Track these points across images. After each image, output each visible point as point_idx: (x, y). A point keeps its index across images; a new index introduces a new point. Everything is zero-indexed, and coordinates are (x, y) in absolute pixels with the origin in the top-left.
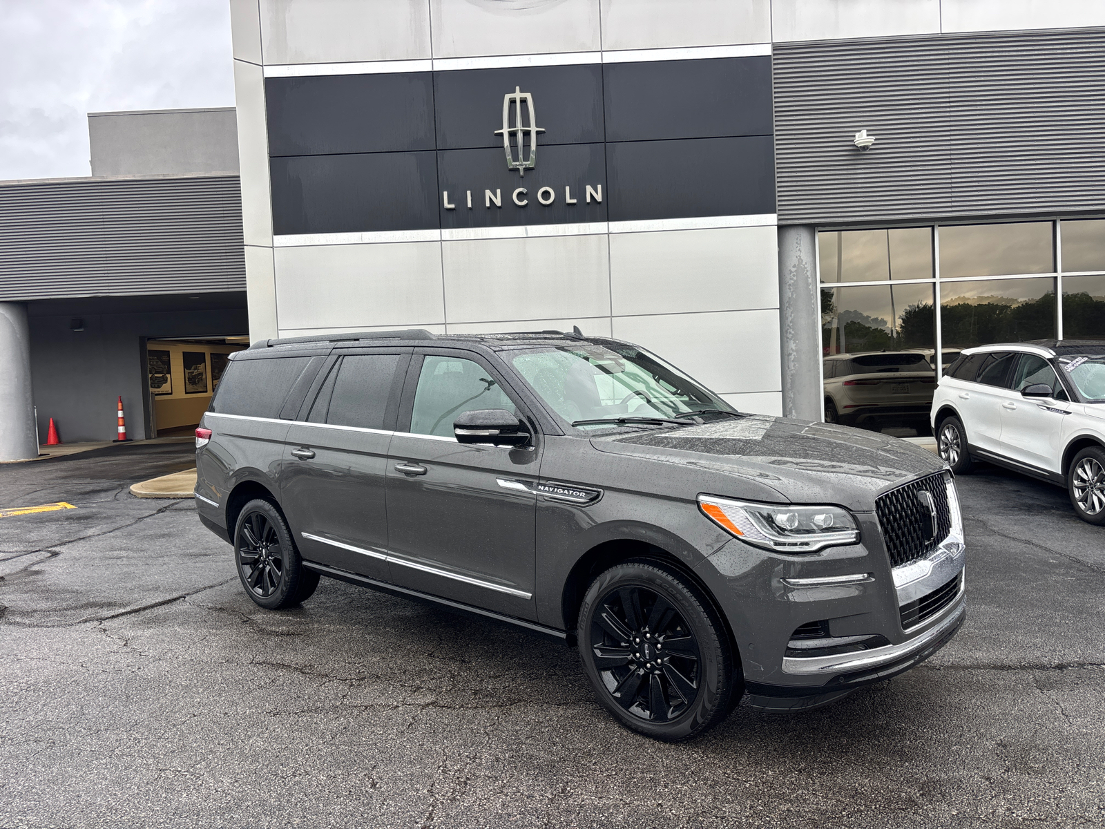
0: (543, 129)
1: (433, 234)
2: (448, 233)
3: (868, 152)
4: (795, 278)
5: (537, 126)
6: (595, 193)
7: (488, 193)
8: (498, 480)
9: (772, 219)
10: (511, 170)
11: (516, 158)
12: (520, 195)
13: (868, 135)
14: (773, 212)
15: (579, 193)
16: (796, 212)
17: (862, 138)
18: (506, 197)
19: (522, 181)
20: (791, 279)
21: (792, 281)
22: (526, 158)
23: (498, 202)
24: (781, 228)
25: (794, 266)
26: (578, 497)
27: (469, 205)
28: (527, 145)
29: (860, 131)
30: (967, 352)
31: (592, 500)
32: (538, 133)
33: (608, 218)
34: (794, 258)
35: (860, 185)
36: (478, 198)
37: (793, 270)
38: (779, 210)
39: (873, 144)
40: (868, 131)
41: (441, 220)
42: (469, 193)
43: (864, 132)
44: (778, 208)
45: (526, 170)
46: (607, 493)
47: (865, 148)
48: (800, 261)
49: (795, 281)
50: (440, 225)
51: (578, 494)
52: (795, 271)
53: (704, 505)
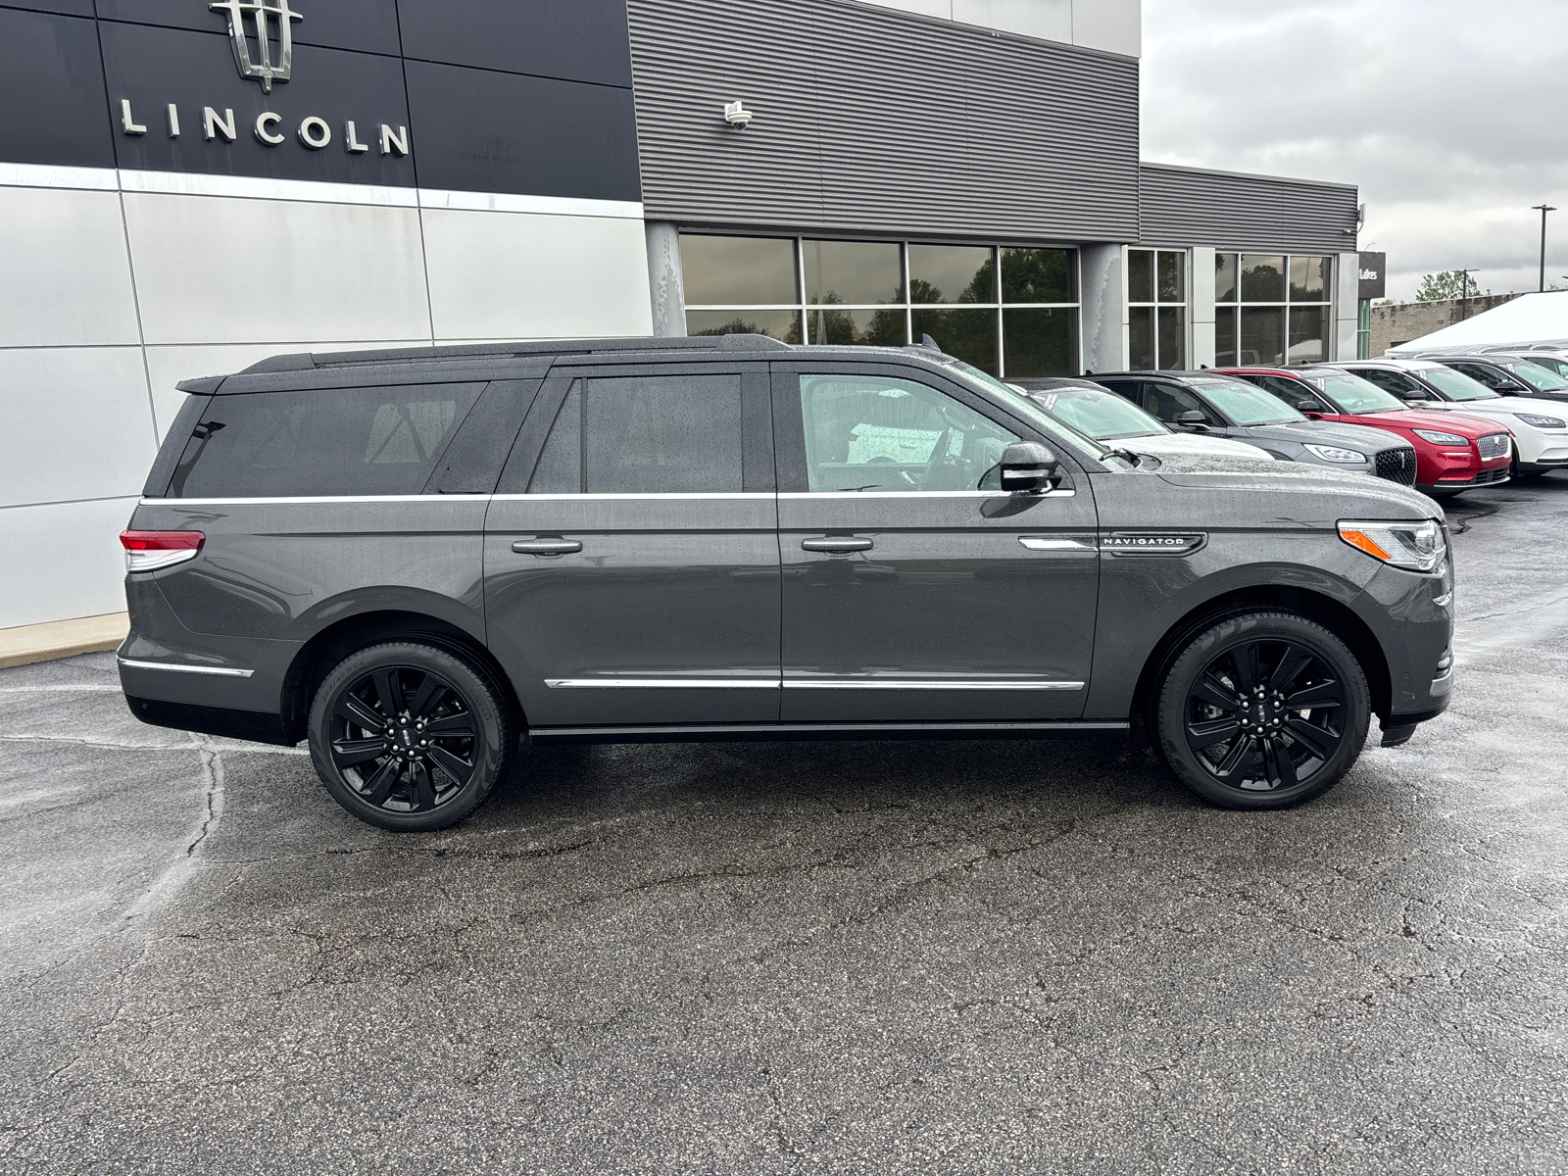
0: (301, 16)
1: (105, 177)
2: (132, 178)
3: (743, 132)
4: (665, 296)
5: (291, 8)
6: (394, 137)
7: (210, 114)
8: (1022, 541)
9: (636, 209)
10: (247, 78)
11: (256, 59)
12: (269, 123)
13: (743, 109)
14: (638, 199)
15: (370, 135)
16: (663, 202)
17: (735, 111)
18: (245, 125)
19: (267, 100)
20: (662, 296)
21: (663, 300)
22: (275, 62)
23: (230, 132)
24: (648, 222)
25: (664, 279)
26: (1175, 545)
27: (176, 131)
28: (275, 39)
29: (732, 102)
30: (885, 393)
31: (1193, 547)
32: (293, 20)
33: (416, 183)
34: (663, 267)
35: (732, 175)
36: (192, 120)
37: (663, 283)
38: (645, 198)
39: (749, 123)
40: (743, 103)
41: (119, 151)
42: (172, 108)
43: (738, 104)
44: (644, 195)
45: (276, 81)
46: (1212, 535)
47: (741, 126)
48: (670, 270)
49: (666, 299)
50: (116, 162)
51: (1173, 541)
52: (666, 285)
53: (1344, 533)
